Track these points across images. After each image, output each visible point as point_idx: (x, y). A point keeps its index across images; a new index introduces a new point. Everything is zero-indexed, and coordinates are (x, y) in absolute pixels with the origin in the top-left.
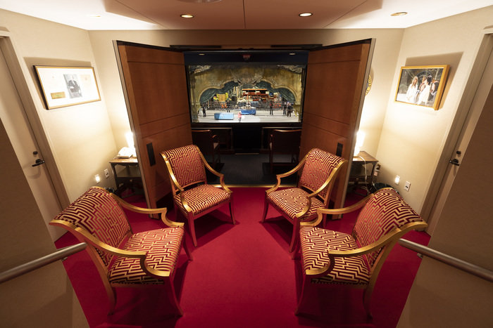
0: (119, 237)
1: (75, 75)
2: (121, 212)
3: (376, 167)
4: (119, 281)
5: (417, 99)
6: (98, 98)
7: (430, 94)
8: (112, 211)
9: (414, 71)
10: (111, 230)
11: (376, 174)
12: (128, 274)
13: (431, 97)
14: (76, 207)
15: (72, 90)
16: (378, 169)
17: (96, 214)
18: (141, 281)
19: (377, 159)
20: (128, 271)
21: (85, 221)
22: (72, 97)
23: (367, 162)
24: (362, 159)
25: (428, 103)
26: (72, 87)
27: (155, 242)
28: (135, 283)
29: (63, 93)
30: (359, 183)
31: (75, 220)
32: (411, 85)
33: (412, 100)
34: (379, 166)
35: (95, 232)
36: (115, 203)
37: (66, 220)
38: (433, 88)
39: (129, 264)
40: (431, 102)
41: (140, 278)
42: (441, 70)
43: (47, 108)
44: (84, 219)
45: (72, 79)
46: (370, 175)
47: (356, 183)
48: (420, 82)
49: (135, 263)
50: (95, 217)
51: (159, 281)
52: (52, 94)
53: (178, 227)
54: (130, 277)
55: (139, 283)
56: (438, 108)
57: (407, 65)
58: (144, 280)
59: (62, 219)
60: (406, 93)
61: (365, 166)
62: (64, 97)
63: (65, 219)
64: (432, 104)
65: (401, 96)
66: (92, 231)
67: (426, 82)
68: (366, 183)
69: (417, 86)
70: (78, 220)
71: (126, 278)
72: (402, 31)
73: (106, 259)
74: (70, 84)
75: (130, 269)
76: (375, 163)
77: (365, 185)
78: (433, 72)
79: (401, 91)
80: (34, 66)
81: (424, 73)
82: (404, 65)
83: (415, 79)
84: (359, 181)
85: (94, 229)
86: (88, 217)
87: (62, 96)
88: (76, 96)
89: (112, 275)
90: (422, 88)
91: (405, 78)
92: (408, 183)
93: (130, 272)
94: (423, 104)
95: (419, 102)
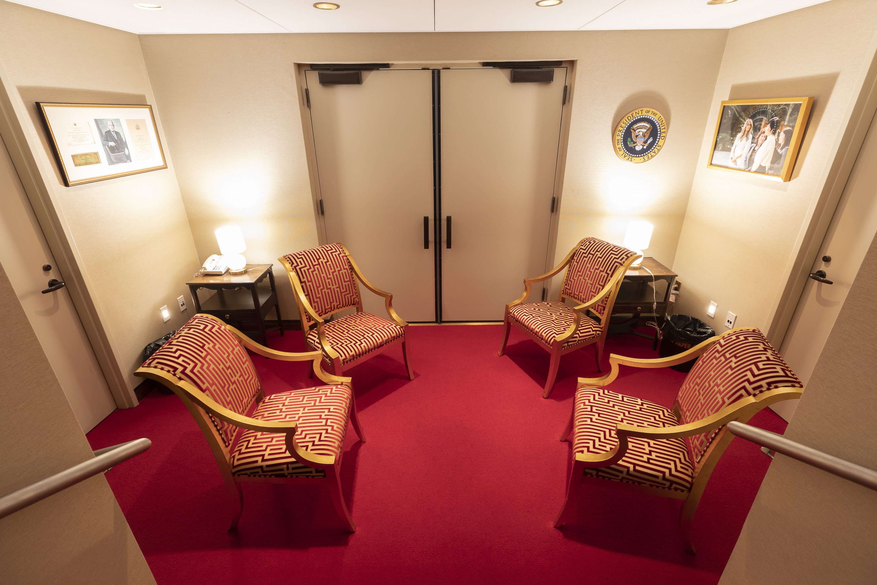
0: (245, 400)
1: (118, 120)
2: (245, 357)
3: (674, 286)
4: (248, 472)
5: (750, 161)
6: (161, 163)
7: (776, 151)
8: (232, 356)
9: (745, 109)
10: (232, 387)
11: (672, 299)
12: (263, 460)
13: (777, 157)
14: (175, 348)
15: (112, 149)
16: (676, 289)
17: (207, 359)
18: (286, 472)
19: (675, 270)
20: (263, 456)
21: (192, 371)
22: (111, 162)
23: (657, 278)
24: (649, 272)
25: (771, 169)
26: (112, 144)
27: (304, 408)
28: (276, 476)
29: (96, 154)
30: (642, 315)
31: (176, 369)
32: (739, 135)
33: (741, 164)
34: (679, 284)
35: (207, 388)
36: (236, 342)
37: (162, 369)
38: (781, 141)
39: (265, 445)
40: (776, 166)
41: (285, 466)
42: (797, 107)
43: (66, 183)
44: (190, 368)
45: (110, 128)
46: (662, 300)
47: (637, 315)
48: (756, 129)
49: (274, 442)
50: (206, 365)
51: (317, 471)
52: (74, 157)
53: (342, 384)
54: (268, 466)
55: (283, 476)
56: (790, 176)
57: (731, 99)
58: (291, 471)
59: (155, 367)
60: (729, 150)
61: (654, 285)
62: (98, 162)
63: (160, 366)
64: (779, 170)
65: (720, 157)
66: (204, 387)
67: (767, 129)
68: (654, 315)
69: (751, 136)
70: (181, 369)
71: (261, 467)
72: (724, 33)
73: (226, 435)
74: (107, 136)
75: (266, 453)
76: (670, 279)
77: (652, 319)
78: (782, 111)
79: (720, 146)
80: (38, 105)
81: (764, 113)
82: (727, 99)
83: (747, 123)
84: (642, 311)
85: (207, 384)
86: (196, 365)
87: (93, 160)
88: (120, 160)
89: (236, 463)
90: (760, 141)
91: (727, 122)
92: (731, 315)
93: (266, 457)
94: (761, 170)
95: (754, 167)
